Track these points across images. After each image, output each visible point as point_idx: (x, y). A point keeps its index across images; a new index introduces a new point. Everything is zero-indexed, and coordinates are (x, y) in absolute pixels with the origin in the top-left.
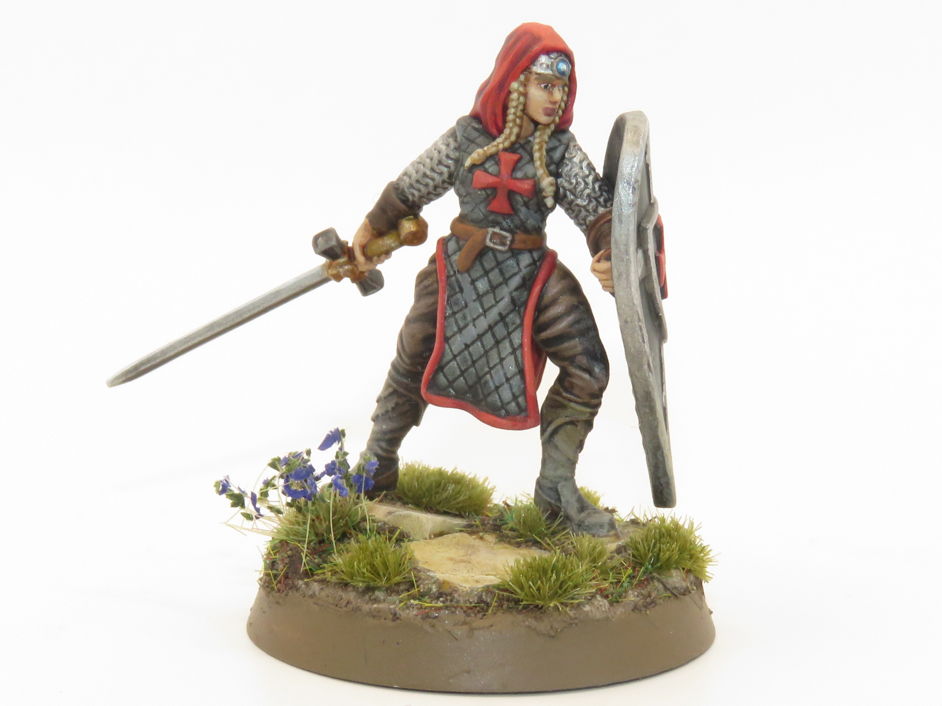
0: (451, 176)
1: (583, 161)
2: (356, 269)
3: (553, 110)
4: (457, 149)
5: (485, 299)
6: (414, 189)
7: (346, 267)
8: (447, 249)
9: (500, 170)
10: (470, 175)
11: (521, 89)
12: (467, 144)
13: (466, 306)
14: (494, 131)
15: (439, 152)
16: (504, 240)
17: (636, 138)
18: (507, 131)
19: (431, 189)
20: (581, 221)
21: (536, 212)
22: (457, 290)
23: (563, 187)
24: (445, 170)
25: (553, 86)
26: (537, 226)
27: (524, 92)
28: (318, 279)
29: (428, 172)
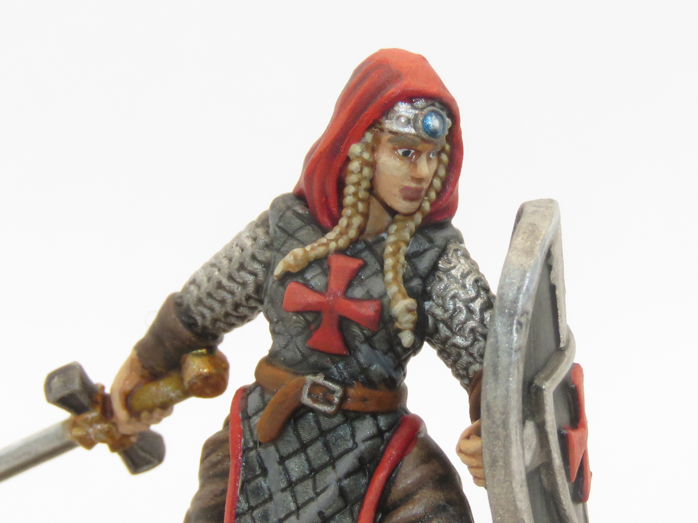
0: (259, 288)
1: (468, 274)
2: (114, 429)
3: (418, 191)
4: (268, 246)
5: (299, 488)
6: (205, 306)
7: (99, 427)
8: (247, 406)
9: (327, 285)
10: (281, 289)
11: (366, 156)
12: (282, 240)
13: (271, 498)
14: (326, 221)
15: (242, 250)
16: (329, 396)
17: (529, 243)
18: (343, 222)
19: (229, 308)
20: (461, 372)
21: (385, 354)
22: (258, 472)
23: (434, 315)
24: (250, 279)
25: (419, 153)
26: (387, 376)
27: (371, 160)
28: (57, 444)
29: (225, 282)
